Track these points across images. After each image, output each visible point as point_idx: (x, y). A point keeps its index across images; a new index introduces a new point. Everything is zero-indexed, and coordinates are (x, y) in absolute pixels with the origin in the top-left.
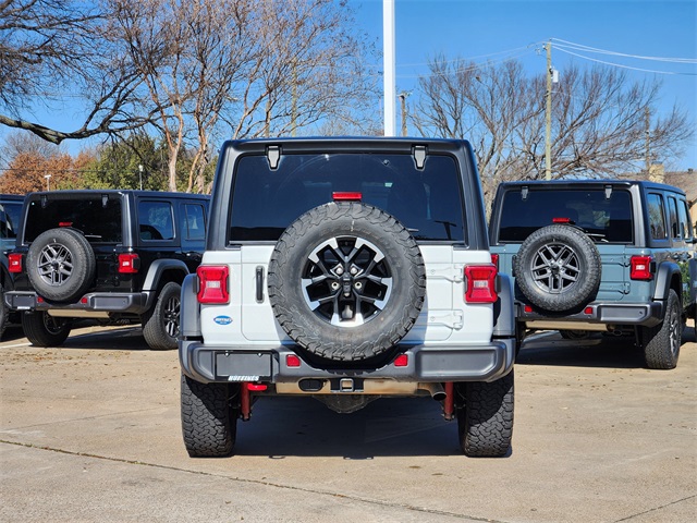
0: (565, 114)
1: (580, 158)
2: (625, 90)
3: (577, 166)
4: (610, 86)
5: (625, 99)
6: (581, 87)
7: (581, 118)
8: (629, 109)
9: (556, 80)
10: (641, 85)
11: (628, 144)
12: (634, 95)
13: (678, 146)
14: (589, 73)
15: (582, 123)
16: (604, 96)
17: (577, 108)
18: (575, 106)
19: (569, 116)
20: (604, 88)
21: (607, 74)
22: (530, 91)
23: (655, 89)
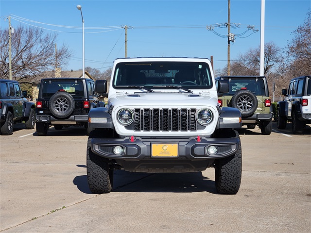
0: (18, 46)
1: (24, 65)
2: (43, 37)
3: (23, 68)
4: (37, 35)
5: (43, 40)
6: (25, 35)
7: (25, 48)
8: (45, 45)
9: (13, 32)
10: (49, 35)
11: (45, 59)
12: (47, 39)
13: (65, 60)
14: (28, 29)
15: (25, 50)
16: (34, 39)
17: (23, 43)
18: (22, 43)
19: (20, 47)
20: (34, 36)
21: (36, 30)
22: (3, 35)
23: (55, 37)
